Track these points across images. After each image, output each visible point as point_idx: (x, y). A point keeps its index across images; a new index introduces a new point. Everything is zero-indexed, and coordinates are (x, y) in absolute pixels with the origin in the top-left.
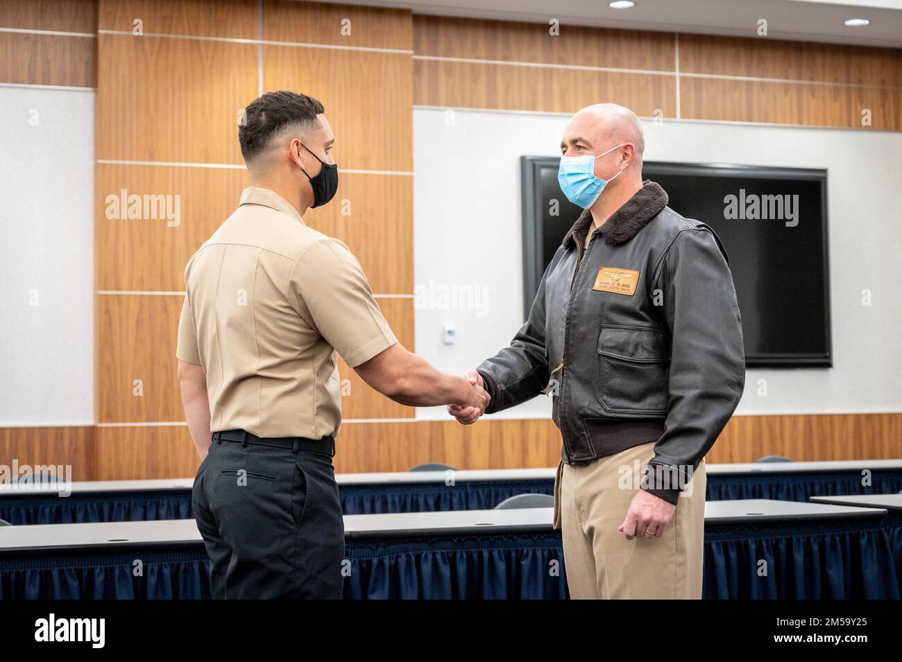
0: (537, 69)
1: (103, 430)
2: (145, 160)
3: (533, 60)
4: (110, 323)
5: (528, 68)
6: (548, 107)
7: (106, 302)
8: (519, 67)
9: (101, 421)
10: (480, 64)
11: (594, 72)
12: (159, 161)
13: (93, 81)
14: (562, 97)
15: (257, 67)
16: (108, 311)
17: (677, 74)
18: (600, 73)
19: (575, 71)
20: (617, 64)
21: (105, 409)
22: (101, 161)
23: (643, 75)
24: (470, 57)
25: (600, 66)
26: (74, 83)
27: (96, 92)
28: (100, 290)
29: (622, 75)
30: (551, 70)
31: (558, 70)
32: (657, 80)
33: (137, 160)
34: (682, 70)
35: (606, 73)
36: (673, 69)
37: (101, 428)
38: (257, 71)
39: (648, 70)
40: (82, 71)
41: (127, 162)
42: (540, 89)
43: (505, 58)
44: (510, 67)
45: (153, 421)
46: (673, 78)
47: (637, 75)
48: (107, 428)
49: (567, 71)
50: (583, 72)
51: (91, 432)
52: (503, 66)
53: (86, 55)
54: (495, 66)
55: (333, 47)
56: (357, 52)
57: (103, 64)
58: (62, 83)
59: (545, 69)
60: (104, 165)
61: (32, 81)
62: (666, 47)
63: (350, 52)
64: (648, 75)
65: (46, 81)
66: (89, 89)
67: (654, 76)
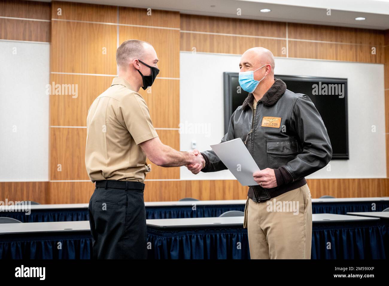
0: (230, 36)
1: (52, 184)
2: (70, 72)
3: (228, 33)
4: (55, 139)
5: (226, 36)
6: (235, 52)
7: (54, 131)
8: (223, 36)
9: (51, 180)
10: (207, 35)
11: (253, 38)
12: (76, 73)
13: (49, 40)
14: (240, 48)
15: (116, 34)
16: (55, 134)
17: (287, 39)
18: (256, 38)
19: (246, 38)
20: (263, 35)
21: (53, 174)
22: (52, 73)
23: (273, 40)
24: (203, 31)
25: (256, 35)
26: (41, 40)
27: (50, 44)
28: (52, 125)
29: (265, 39)
30: (236, 37)
31: (239, 37)
32: (279, 41)
33: (67, 72)
34: (289, 37)
35: (258, 39)
36: (285, 37)
37: (51, 182)
38: (116, 36)
39: (275, 37)
40: (45, 35)
41: (63, 73)
42: (231, 44)
43: (217, 32)
44: (219, 36)
45: (73, 179)
46: (285, 41)
47: (271, 39)
48: (54, 182)
49: (242, 38)
50: (249, 38)
51: (47, 184)
52: (216, 35)
53: (46, 29)
54: (213, 35)
55: (147, 27)
56: (157, 29)
57: (54, 33)
58: (36, 40)
59: (233, 37)
60: (54, 74)
61: (24, 40)
62: (282, 28)
63: (154, 29)
64: (275, 40)
65: (30, 40)
66: (48, 43)
67: (278, 40)
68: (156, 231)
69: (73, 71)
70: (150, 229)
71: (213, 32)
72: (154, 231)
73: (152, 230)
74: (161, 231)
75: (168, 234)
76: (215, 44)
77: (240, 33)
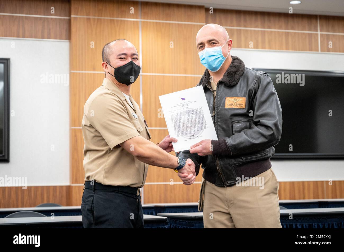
0: (258, 31)
1: (74, 188)
2: (91, 71)
4: (76, 141)
5: (254, 31)
6: (263, 47)
7: (75, 132)
8: (251, 30)
9: (73, 183)
10: (234, 29)
11: (283, 32)
12: (97, 71)
13: (69, 38)
14: (270, 42)
15: (138, 30)
16: (76, 136)
17: (319, 33)
18: (286, 32)
19: (275, 32)
20: (293, 28)
21: (74, 179)
22: (72, 71)
23: (304, 33)
24: (230, 26)
25: (286, 29)
26: (61, 38)
27: (70, 42)
28: (72, 126)
29: (295, 33)
30: (264, 31)
31: (268, 31)
32: (310, 35)
33: (88, 70)
34: (321, 31)
35: (288, 33)
36: (317, 30)
37: (73, 186)
38: (139, 32)
39: (305, 31)
40: (64, 33)
41: (84, 72)
42: (260, 39)
43: (245, 26)
44: (247, 30)
46: (317, 34)
47: (301, 33)
48: (75, 186)
49: (271, 32)
50: (278, 32)
51: (69, 188)
52: (244, 30)
53: (66, 26)
54: (240, 30)
55: (171, 22)
56: (182, 24)
57: (73, 30)
58: (56, 38)
59: (262, 31)
60: (74, 73)
61: (43, 37)
62: (314, 21)
63: (178, 24)
64: (306, 33)
65: (49, 38)
66: (67, 41)
67: (309, 34)
68: (187, 222)
69: (94, 70)
70: (181, 220)
71: (240, 26)
72: (185, 222)
73: (183, 222)
74: (193, 222)
75: (200, 224)
76: (243, 38)
77: (269, 27)
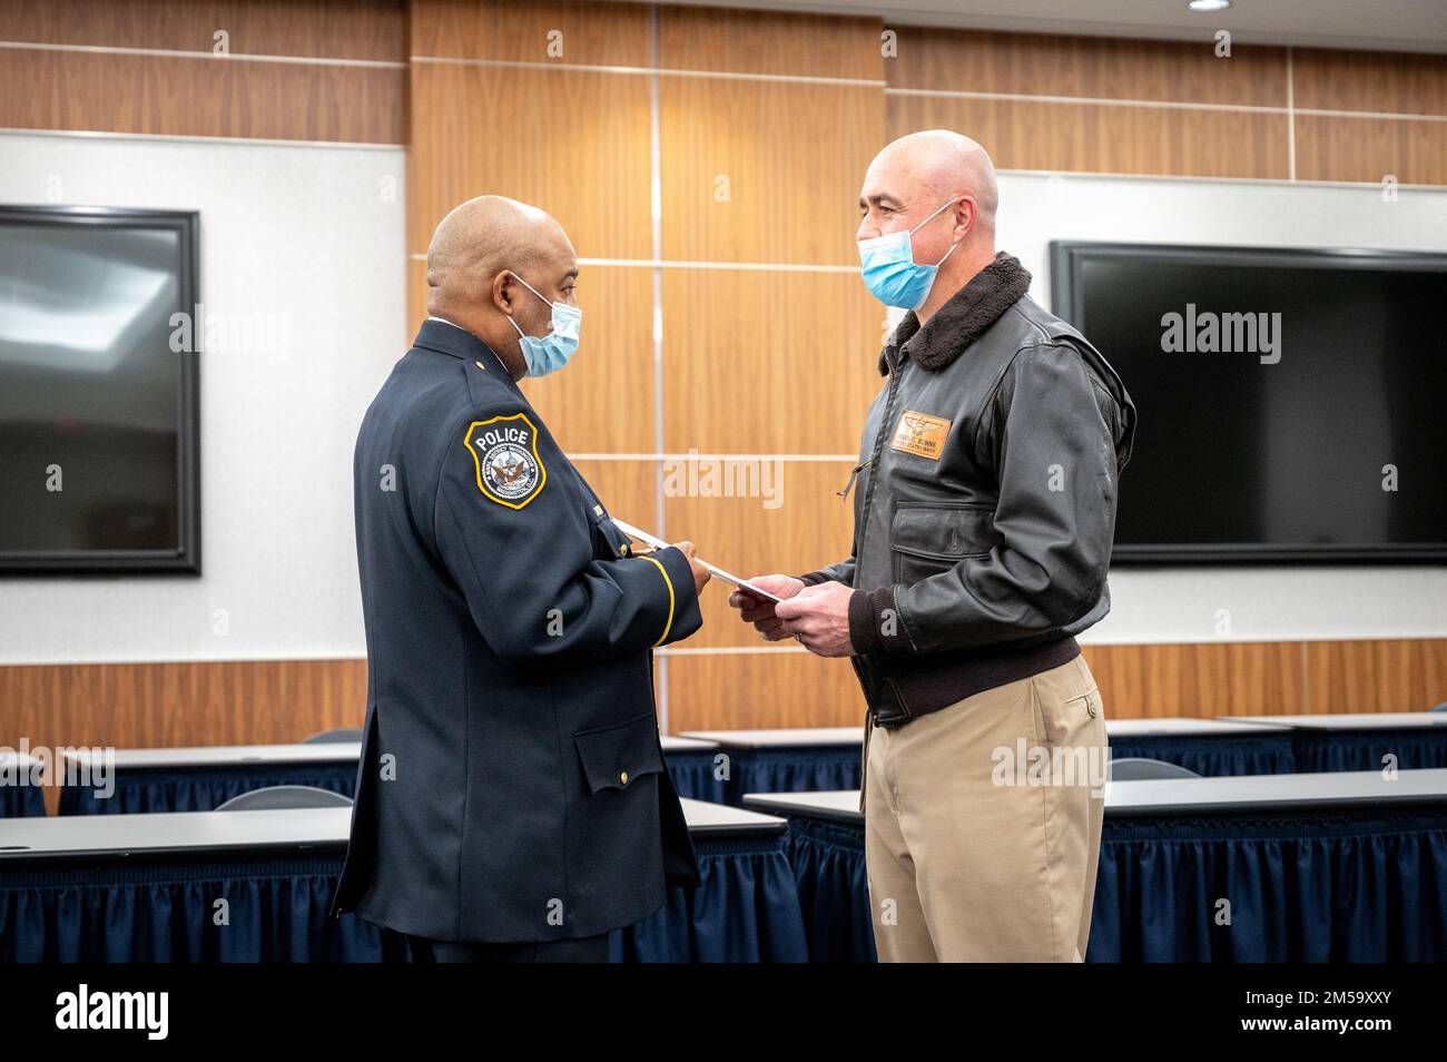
0: (1073, 107)
3: (1068, 92)
5: (1060, 106)
6: (1091, 166)
8: (1047, 105)
10: (986, 101)
11: (1160, 110)
13: (403, 134)
14: (1113, 147)
15: (648, 106)
17: (1291, 111)
18: (1171, 111)
19: (1133, 109)
22: (417, 257)
23: (1237, 113)
24: (972, 90)
25: (1171, 99)
26: (375, 138)
27: (408, 151)
29: (1205, 113)
30: (1096, 107)
31: (1107, 108)
32: (1259, 119)
34: (1297, 104)
35: (1180, 111)
36: (1284, 103)
38: (649, 115)
39: (1242, 104)
40: (387, 118)
42: (1079, 136)
43: (1026, 91)
44: (1033, 104)
46: (1284, 117)
47: (1227, 113)
49: (1120, 109)
50: (1146, 110)
52: (1021, 103)
53: (392, 95)
54: (1009, 103)
55: (762, 77)
56: (800, 86)
57: (419, 107)
58: (356, 138)
59: (1085, 107)
61: (313, 136)
62: (1273, 69)
63: (788, 85)
64: (1245, 114)
65: (333, 136)
66: (396, 147)
67: (1254, 115)
71: (1009, 91)
76: (1018, 133)
77: (1112, 94)
